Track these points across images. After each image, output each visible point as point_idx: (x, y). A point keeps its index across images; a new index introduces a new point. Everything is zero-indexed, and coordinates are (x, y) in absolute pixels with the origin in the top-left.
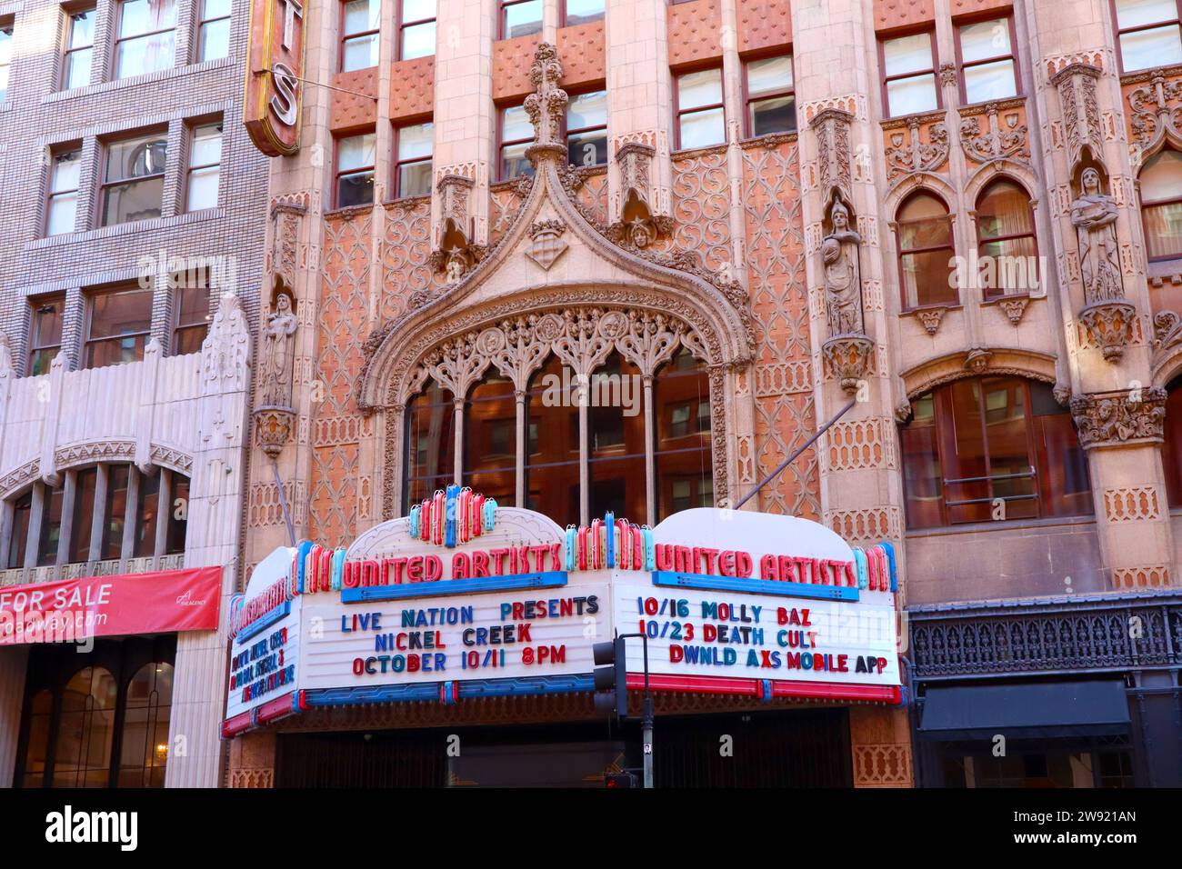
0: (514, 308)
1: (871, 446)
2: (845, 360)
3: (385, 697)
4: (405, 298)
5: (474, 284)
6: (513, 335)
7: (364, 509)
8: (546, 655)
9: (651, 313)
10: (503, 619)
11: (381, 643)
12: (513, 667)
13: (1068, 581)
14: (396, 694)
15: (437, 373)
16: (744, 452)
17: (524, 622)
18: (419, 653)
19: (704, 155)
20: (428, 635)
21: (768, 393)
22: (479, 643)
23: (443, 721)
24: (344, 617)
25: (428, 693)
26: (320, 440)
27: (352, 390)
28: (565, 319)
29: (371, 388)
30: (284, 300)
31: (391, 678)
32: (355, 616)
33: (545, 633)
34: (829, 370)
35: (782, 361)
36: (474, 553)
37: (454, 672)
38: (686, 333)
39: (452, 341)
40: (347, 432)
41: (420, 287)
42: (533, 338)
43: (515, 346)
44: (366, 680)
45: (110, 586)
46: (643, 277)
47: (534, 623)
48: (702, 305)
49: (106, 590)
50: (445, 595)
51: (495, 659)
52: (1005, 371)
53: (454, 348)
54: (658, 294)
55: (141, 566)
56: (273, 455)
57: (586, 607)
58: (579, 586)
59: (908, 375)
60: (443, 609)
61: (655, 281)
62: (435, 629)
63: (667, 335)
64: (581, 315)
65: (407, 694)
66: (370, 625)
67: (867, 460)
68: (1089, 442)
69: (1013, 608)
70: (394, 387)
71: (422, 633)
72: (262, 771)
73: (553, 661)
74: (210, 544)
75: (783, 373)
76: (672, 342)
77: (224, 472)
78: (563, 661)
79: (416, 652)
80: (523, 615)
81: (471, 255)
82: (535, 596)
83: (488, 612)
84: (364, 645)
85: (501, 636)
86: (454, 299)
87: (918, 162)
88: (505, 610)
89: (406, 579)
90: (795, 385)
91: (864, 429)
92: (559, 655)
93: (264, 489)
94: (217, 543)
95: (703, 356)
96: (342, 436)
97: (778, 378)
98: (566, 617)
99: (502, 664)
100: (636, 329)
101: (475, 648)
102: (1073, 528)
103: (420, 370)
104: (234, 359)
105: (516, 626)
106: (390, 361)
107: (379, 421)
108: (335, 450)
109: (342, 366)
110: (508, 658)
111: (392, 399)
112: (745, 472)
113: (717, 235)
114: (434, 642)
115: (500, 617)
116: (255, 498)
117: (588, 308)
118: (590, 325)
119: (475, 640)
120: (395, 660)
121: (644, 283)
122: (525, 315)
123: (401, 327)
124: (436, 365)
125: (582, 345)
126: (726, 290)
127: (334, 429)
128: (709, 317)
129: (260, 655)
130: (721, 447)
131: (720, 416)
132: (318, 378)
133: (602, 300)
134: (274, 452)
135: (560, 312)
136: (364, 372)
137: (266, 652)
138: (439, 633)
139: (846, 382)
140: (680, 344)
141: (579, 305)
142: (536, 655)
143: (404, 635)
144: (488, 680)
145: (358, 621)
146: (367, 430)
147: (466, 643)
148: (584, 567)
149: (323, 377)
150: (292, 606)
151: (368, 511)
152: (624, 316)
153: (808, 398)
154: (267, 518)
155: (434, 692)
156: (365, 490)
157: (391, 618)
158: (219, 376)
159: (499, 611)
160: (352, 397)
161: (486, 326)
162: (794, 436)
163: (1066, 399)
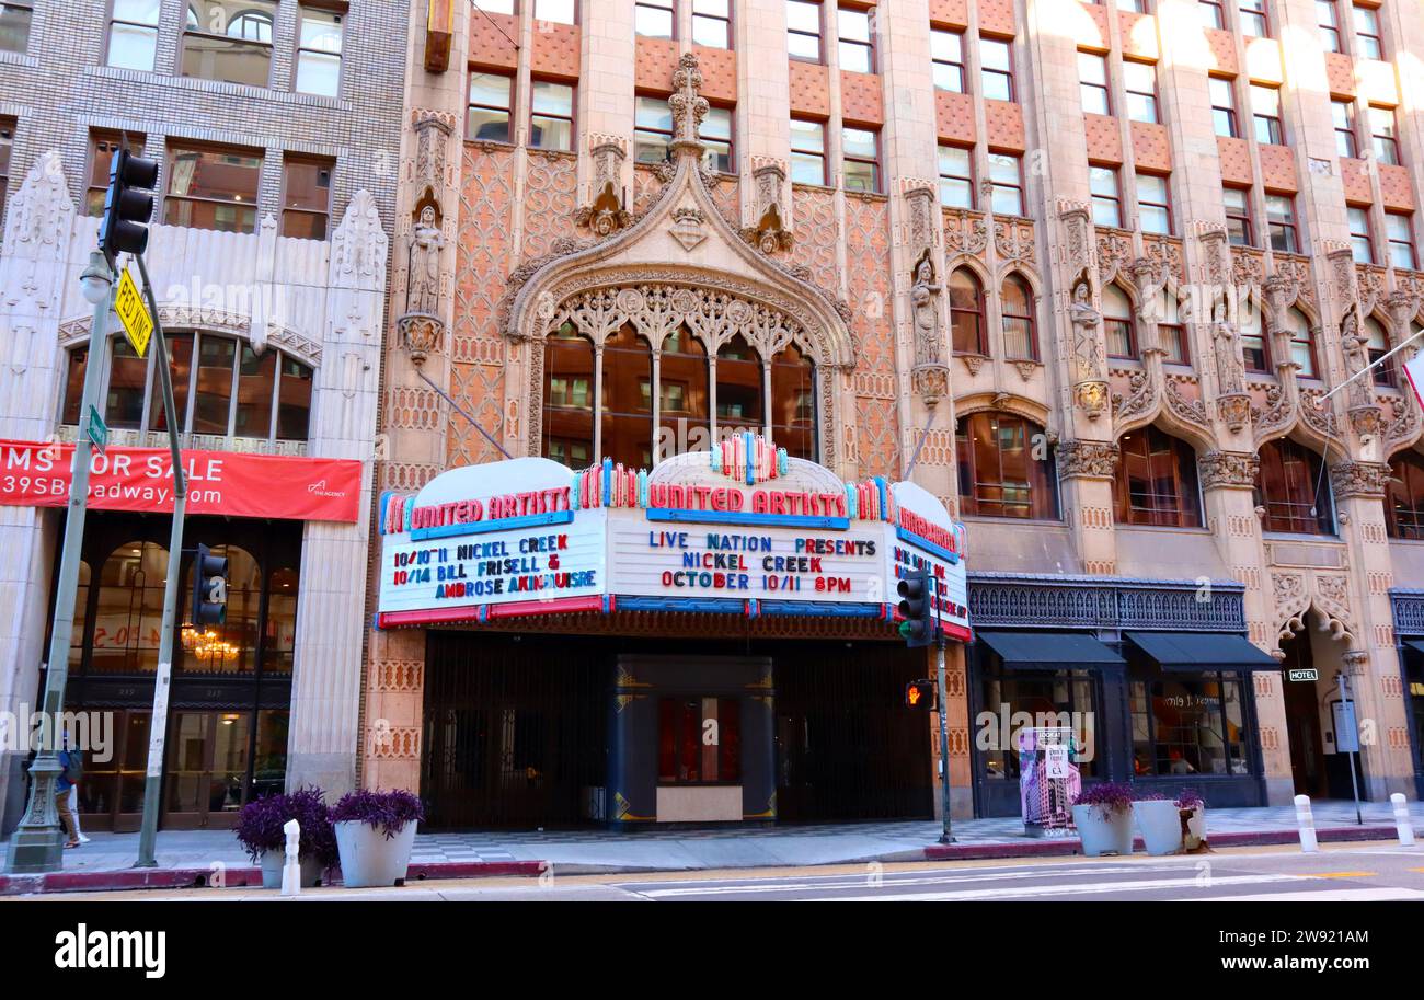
0: (655, 277)
1: (943, 450)
2: (936, 383)
3: (693, 607)
4: (550, 241)
5: (623, 246)
6: (651, 300)
7: (512, 429)
8: (835, 584)
9: (771, 309)
10: (797, 551)
11: (688, 560)
12: (806, 591)
13: (1059, 565)
14: (703, 606)
15: (577, 317)
16: (850, 437)
17: (816, 556)
18: (725, 572)
19: (816, 192)
20: (732, 558)
21: (863, 395)
22: (776, 570)
24: (652, 533)
25: (733, 607)
26: (459, 355)
27: (493, 315)
28: (698, 296)
29: (521, 318)
30: (428, 214)
31: (697, 592)
32: (662, 533)
33: (832, 566)
34: (915, 386)
35: (874, 372)
36: (771, 493)
37: (755, 592)
38: (799, 333)
39: (594, 292)
40: (488, 354)
41: (563, 235)
42: (669, 307)
43: (652, 310)
44: (673, 591)
45: (221, 462)
46: (771, 278)
47: (824, 557)
48: (819, 314)
49: (215, 466)
50: (745, 525)
51: (792, 584)
52: (1016, 411)
53: (594, 298)
54: (781, 296)
55: (249, 445)
56: (418, 361)
57: (865, 549)
58: (859, 531)
59: (958, 402)
60: (745, 538)
61: (782, 284)
62: (739, 553)
63: (784, 331)
64: (712, 297)
65: (713, 606)
66: (677, 541)
67: (941, 460)
68: (1074, 472)
69: (1031, 580)
70: (539, 322)
71: (727, 555)
72: (411, 664)
73: (840, 590)
74: (345, 436)
75: (875, 382)
76: (788, 337)
77: (361, 367)
78: (849, 591)
79: (720, 570)
80: (815, 548)
81: (619, 221)
82: (825, 536)
83: (785, 544)
84: (672, 560)
85: (796, 565)
86: (604, 255)
87: (966, 245)
88: (799, 544)
89: (708, 507)
90: (883, 392)
91: (940, 437)
92: (845, 586)
93: (408, 393)
94: (355, 437)
95: (812, 355)
96: (484, 356)
97: (871, 384)
98: (849, 555)
99: (798, 589)
100: (758, 320)
101: (773, 573)
103: (562, 311)
104: (372, 257)
105: (809, 559)
107: (528, 348)
108: (475, 368)
109: (482, 290)
110: (802, 584)
111: (537, 331)
112: (850, 453)
113: (826, 260)
114: (737, 564)
115: (794, 549)
116: (397, 400)
117: (719, 292)
118: (719, 307)
119: (773, 566)
120: (702, 576)
121: (772, 284)
122: (663, 285)
123: (553, 269)
124: (576, 310)
125: (712, 323)
126: (838, 306)
127: (474, 348)
128: (823, 325)
129: (484, 556)
130: (830, 430)
131: (829, 405)
132: (457, 297)
133: (733, 288)
134: (416, 359)
135: (694, 290)
136: (512, 301)
137: (504, 554)
138: (741, 557)
139: (932, 399)
140: (793, 340)
141: (713, 289)
142: (826, 584)
143: (710, 555)
144: (788, 601)
145: (665, 539)
146: (514, 356)
147: (766, 568)
148: (862, 517)
149: (462, 296)
150: (580, 515)
151: (517, 432)
152: (749, 306)
153: (892, 403)
154: (411, 420)
155: (739, 607)
156: (513, 412)
157: (697, 540)
158: (355, 271)
159: (794, 544)
160: (495, 322)
161: (627, 286)
162: (882, 432)
163: (1056, 438)
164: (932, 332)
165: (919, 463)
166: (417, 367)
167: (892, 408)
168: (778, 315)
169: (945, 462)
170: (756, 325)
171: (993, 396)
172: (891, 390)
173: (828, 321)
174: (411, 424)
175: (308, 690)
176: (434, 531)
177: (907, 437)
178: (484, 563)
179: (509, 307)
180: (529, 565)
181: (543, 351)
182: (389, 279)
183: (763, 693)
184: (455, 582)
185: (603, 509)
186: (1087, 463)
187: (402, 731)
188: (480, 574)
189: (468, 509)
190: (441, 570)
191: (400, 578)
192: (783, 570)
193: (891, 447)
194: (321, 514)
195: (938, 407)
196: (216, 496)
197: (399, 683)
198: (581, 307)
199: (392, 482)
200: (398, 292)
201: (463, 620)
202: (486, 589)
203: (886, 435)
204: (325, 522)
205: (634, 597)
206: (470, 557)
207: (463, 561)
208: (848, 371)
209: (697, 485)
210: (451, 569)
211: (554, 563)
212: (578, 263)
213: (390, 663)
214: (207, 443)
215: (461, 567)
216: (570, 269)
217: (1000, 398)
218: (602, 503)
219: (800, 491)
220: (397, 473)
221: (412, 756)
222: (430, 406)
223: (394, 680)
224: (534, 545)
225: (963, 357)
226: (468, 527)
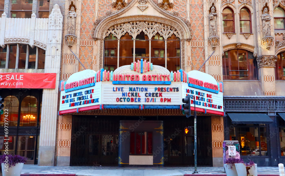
0: (134, 19)
1: (218, 61)
2: (215, 42)
3: (125, 107)
4: (105, 12)
6: (133, 25)
7: (95, 63)
8: (166, 100)
9: (167, 25)
10: (155, 91)
11: (123, 94)
12: (158, 102)
13: (256, 93)
14: (128, 107)
15: (113, 32)
16: (189, 59)
17: (161, 92)
20: (136, 94)
21: (194, 47)
23: (116, 114)
24: (114, 88)
25: (136, 107)
26: (82, 45)
27: (90, 33)
28: (146, 24)
29: (97, 33)
30: (73, 8)
31: (126, 103)
32: (117, 88)
33: (165, 95)
34: (209, 43)
35: (197, 40)
36: (148, 75)
37: (143, 102)
38: (175, 31)
39: (117, 25)
40: (89, 44)
41: (109, 11)
42: (138, 27)
43: (133, 28)
44: (119, 103)
45: (23, 75)
47: (163, 93)
48: (180, 25)
49: (22, 76)
50: (140, 84)
51: (153, 100)
52: (244, 49)
53: (117, 27)
54: (170, 21)
55: (31, 71)
56: (70, 47)
58: (174, 85)
59: (224, 47)
60: (140, 88)
61: (169, 18)
63: (171, 31)
64: (150, 23)
65: (130, 107)
66: (120, 90)
67: (217, 64)
68: (261, 65)
69: (246, 98)
70: (102, 34)
71: (135, 93)
72: (68, 124)
73: (168, 102)
74: (52, 67)
75: (198, 43)
76: (172, 33)
77: (56, 49)
78: (170, 102)
79: (133, 97)
80: (160, 90)
82: (164, 86)
83: (151, 89)
84: (119, 95)
85: (155, 95)
86: (119, 15)
87: (228, 0)
88: (156, 89)
89: (130, 80)
90: (200, 46)
91: (216, 57)
92: (169, 100)
93: (68, 55)
94: (55, 67)
95: (179, 37)
96: (88, 44)
97: (196, 44)
98: (171, 92)
99: (155, 101)
100: (163, 28)
101: (148, 97)
102: (255, 82)
103: (109, 31)
104: (58, 21)
105: (159, 93)
106: (102, 28)
107: (99, 42)
108: (86, 48)
109: (88, 27)
110: (156, 100)
111: (102, 37)
112: (189, 64)
113: (183, 10)
114: (138, 95)
115: (154, 90)
116: (65, 57)
117: (152, 22)
118: (152, 26)
119: (148, 95)
120: (127, 99)
121: (166, 18)
122: (136, 21)
123: (105, 20)
124: (113, 30)
125: (150, 31)
126: (186, 22)
127: (85, 42)
128: (182, 28)
129: (78, 96)
130: (183, 58)
131: (184, 51)
132: (81, 29)
133: (156, 20)
134: (70, 46)
135: (145, 22)
136: (94, 29)
137: (82, 95)
138: (139, 93)
139: (214, 46)
140: (174, 33)
141: (150, 21)
142: (164, 100)
143: (130, 93)
144: (152, 105)
145: (117, 89)
146: (95, 44)
147: (146, 96)
148: (175, 81)
149: (82, 29)
150: (96, 84)
151: (96, 63)
152: (161, 25)
153: (203, 49)
154: (68, 62)
155: (138, 107)
156: (95, 58)
157: (126, 89)
158: (54, 25)
159: (154, 89)
160: (91, 35)
161: (126, 22)
162: (200, 57)
163: (256, 56)
164: (214, 27)
165: (210, 65)
166: (70, 48)
167: (203, 50)
168: (169, 27)
169: (218, 64)
170: (162, 30)
171: (236, 44)
172: (202, 45)
173: (183, 27)
174: (68, 63)
175: (43, 130)
176: (69, 90)
177: (207, 58)
178: (78, 98)
179: (94, 31)
180: (86, 97)
181: (103, 42)
182: (63, 26)
183: (160, 130)
184: (73, 103)
185: (101, 82)
186: (266, 62)
187: (66, 140)
188: (77, 100)
189: (76, 84)
190: (70, 100)
191: (63, 102)
192: (151, 96)
193: (202, 61)
194: (47, 87)
195: (216, 49)
196: (22, 83)
197: (65, 128)
198: (114, 29)
199: (64, 78)
200: (65, 29)
202: (78, 104)
203: (201, 58)
204: (47, 89)
205: (108, 105)
207: (74, 97)
208: (189, 40)
209: (127, 74)
210: (72, 99)
211: (91, 97)
212: (112, 18)
213: (63, 123)
214: (21, 71)
216: (110, 19)
217: (237, 45)
218: (101, 80)
219: (156, 74)
220: (65, 76)
221: (68, 147)
223: (64, 128)
224: (87, 92)
225: (226, 34)
226: (75, 88)
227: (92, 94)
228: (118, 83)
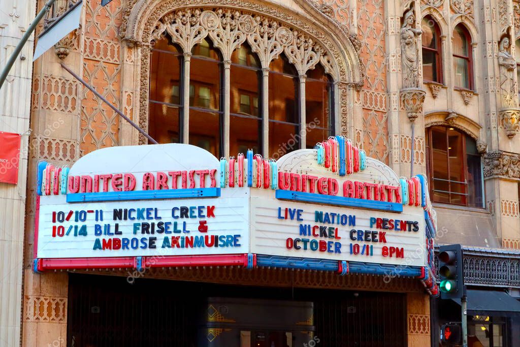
0: (228, 4)
1: (419, 153)
2: (418, 102)
6: (224, 21)
7: (128, 116)
8: (394, 252)
9: (306, 36)
10: (371, 227)
11: (303, 230)
12: (377, 256)
13: (486, 241)
15: (172, 30)
16: (358, 138)
18: (327, 240)
20: (331, 230)
21: (366, 107)
22: (358, 240)
24: (280, 209)
26: (87, 53)
27: (112, 23)
28: (256, 21)
29: (135, 27)
31: (309, 254)
32: (286, 209)
33: (394, 239)
34: (402, 104)
35: (373, 90)
36: (355, 183)
37: (345, 256)
38: (324, 56)
39: (185, 11)
40: (109, 53)
42: (237, 28)
43: (225, 29)
44: (293, 253)
47: (388, 232)
48: (339, 43)
50: (338, 206)
51: (368, 251)
52: (461, 128)
53: (184, 16)
58: (409, 214)
59: (427, 117)
60: (339, 215)
61: (315, 18)
62: (335, 226)
63: (314, 53)
64: (266, 23)
65: (319, 265)
66: (296, 216)
67: (417, 160)
68: (496, 174)
70: (146, 31)
71: (328, 228)
72: (58, 300)
73: (397, 256)
74: (7, 113)
75: (373, 98)
76: (316, 59)
77: (20, 58)
78: (403, 257)
79: (323, 239)
80: (381, 225)
82: (389, 216)
83: (363, 221)
84: (292, 230)
85: (370, 237)
88: (373, 221)
89: (316, 191)
91: (417, 143)
92: (400, 253)
93: (53, 81)
94: (14, 114)
95: (332, 73)
96: (106, 55)
97: (371, 99)
98: (403, 231)
99: (372, 254)
100: (297, 44)
101: (356, 242)
102: (482, 214)
103: (161, 24)
105: (378, 233)
107: (139, 52)
108: (99, 64)
110: (374, 251)
111: (145, 39)
114: (334, 235)
115: (369, 225)
116: (46, 86)
117: (271, 19)
118: (271, 31)
119: (356, 237)
120: (312, 243)
121: (308, 17)
122: (232, 10)
124: (171, 24)
125: (266, 43)
126: (352, 39)
127: (98, 48)
128: (342, 51)
129: (139, 218)
130: (345, 132)
131: (344, 114)
133: (281, 17)
134: (62, 54)
135: (254, 16)
137: (157, 218)
138: (337, 229)
139: (414, 114)
140: (320, 62)
141: (267, 17)
142: (389, 251)
143: (317, 227)
144: (365, 263)
145: (288, 214)
146: (129, 57)
147: (352, 238)
148: (411, 204)
150: (226, 192)
152: (291, 32)
153: (385, 114)
154: (56, 104)
155: (333, 266)
156: (129, 103)
157: (309, 215)
159: (369, 222)
160: (114, 28)
161: (208, 8)
162: (378, 136)
163: (485, 149)
164: (415, 64)
165: (404, 161)
166: (60, 60)
167: (384, 119)
168: (310, 40)
169: (420, 161)
170: (295, 47)
171: (446, 115)
172: (384, 105)
173: (346, 49)
174: (56, 106)
176: (89, 196)
177: (395, 141)
178: (139, 224)
179: (127, 17)
180: (180, 227)
181: (149, 55)
183: (307, 329)
184: (112, 237)
185: (246, 188)
186: (505, 169)
188: (135, 233)
189: (123, 180)
190: (97, 228)
191: (58, 232)
193: (384, 148)
195: (416, 120)
197: (49, 315)
198: (175, 22)
201: (117, 268)
202: (140, 244)
203: (381, 139)
205: (269, 256)
206: (125, 219)
207: (118, 221)
208: (358, 88)
209: (308, 174)
210: (108, 227)
211: (203, 228)
215: (117, 226)
217: (451, 116)
218: (246, 184)
219: (372, 182)
222: (70, 93)
224: (184, 212)
225: (429, 84)
226: (123, 195)
227: (206, 219)
228: (290, 197)
